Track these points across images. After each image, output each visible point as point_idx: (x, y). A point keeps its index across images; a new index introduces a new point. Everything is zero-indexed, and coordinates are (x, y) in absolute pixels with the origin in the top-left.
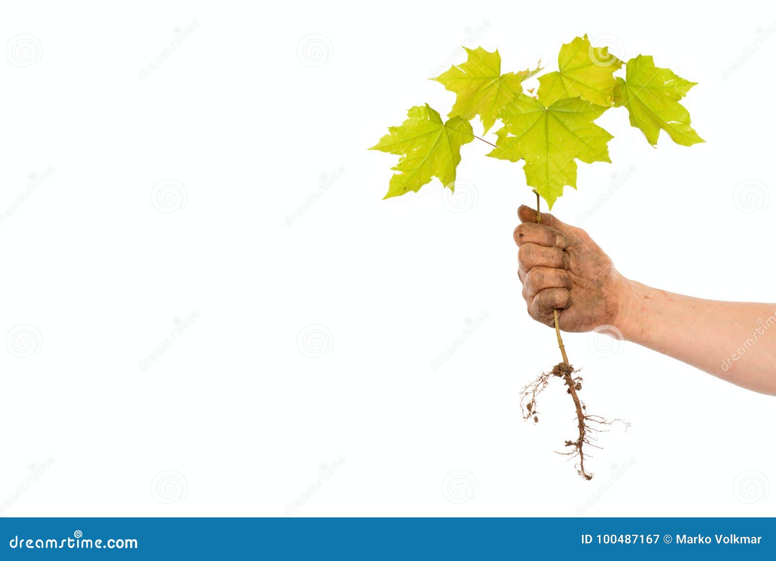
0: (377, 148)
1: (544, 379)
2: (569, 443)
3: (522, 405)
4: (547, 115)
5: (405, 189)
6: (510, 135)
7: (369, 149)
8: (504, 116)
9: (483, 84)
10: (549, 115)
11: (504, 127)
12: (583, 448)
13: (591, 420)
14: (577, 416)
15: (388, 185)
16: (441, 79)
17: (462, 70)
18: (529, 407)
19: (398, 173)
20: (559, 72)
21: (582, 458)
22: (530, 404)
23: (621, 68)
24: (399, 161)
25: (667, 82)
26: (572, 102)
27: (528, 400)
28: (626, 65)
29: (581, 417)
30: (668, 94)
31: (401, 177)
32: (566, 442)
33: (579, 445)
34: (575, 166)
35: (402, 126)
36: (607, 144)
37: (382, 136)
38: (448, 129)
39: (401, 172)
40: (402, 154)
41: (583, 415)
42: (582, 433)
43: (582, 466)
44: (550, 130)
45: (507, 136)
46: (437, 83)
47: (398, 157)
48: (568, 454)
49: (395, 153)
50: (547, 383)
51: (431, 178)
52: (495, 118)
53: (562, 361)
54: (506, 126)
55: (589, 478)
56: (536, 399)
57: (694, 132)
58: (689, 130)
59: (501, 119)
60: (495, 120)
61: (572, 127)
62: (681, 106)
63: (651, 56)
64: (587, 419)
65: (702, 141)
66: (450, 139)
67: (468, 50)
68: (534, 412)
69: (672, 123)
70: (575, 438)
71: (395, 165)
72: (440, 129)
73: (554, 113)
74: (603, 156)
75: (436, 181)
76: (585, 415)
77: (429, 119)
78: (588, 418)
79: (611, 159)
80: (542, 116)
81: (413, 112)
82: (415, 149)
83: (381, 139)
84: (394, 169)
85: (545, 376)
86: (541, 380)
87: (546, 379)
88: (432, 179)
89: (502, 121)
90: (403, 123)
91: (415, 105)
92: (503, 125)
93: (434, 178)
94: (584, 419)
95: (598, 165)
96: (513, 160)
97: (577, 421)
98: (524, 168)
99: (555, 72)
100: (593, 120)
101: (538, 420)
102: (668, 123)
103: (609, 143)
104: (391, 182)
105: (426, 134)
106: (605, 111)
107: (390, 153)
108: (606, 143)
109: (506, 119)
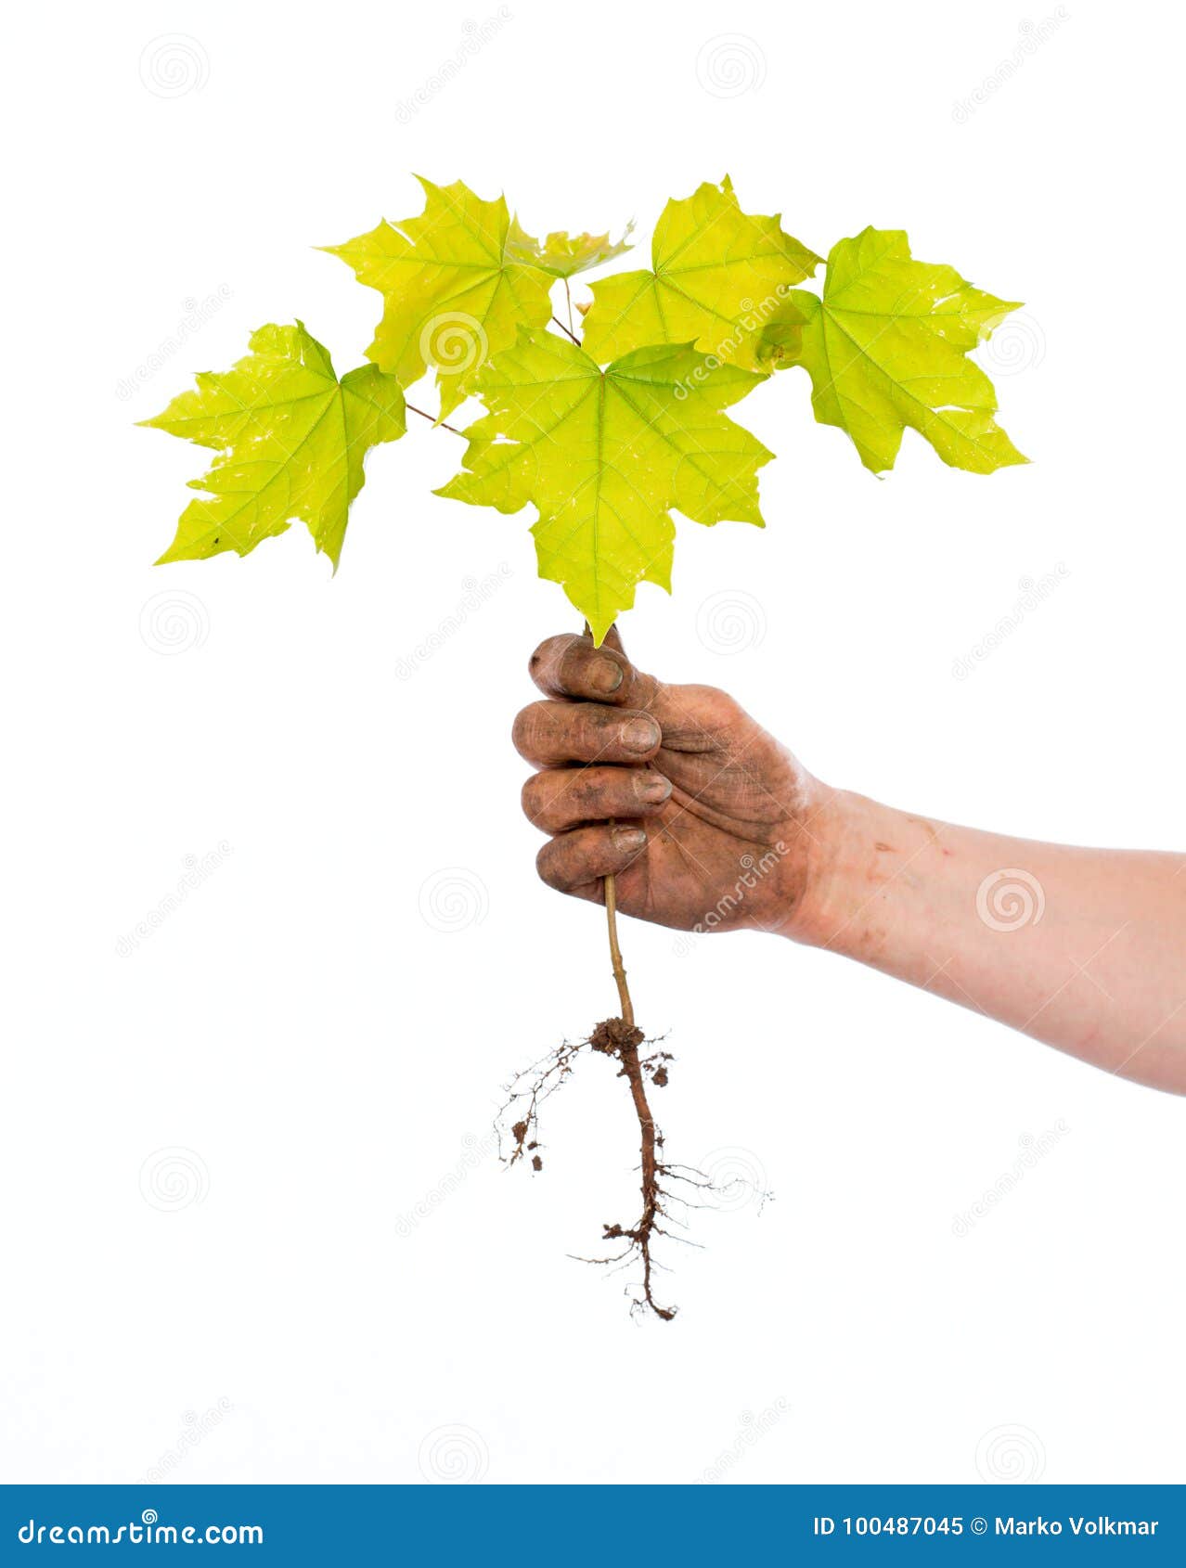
0: (158, 423)
1: (566, 1057)
2: (614, 1232)
3: (499, 1127)
4: (603, 392)
5: (217, 541)
6: (500, 439)
7: (139, 424)
8: (489, 387)
9: (455, 281)
10: (610, 390)
11: (487, 417)
12: (650, 1242)
13: (675, 1177)
14: (640, 1162)
15: (174, 526)
16: (345, 252)
17: (406, 237)
18: (520, 1131)
19: (206, 496)
20: (651, 274)
21: (648, 1269)
22: (523, 1123)
23: (812, 275)
24: (213, 466)
25: (941, 301)
26: (672, 357)
27: (517, 1114)
28: (824, 266)
29: (650, 1165)
30: (942, 333)
31: (213, 507)
32: (606, 1227)
33: (641, 1236)
34: (670, 531)
35: (232, 373)
36: (757, 474)
37: (176, 393)
38: (347, 393)
39: (215, 496)
40: (223, 448)
41: (655, 1162)
42: (652, 1208)
43: (647, 1285)
44: (609, 430)
45: (494, 442)
46: (337, 261)
47: (211, 454)
48: (606, 1261)
49: (205, 443)
50: (568, 1069)
51: (288, 521)
52: (463, 392)
53: (615, 1012)
54: (492, 414)
55: (666, 1315)
56: (540, 1111)
57: (1001, 436)
58: (989, 431)
59: (481, 396)
60: (466, 396)
61: (670, 424)
62: (974, 365)
63: (903, 232)
64: (663, 1173)
65: (1022, 460)
66: (348, 421)
67: (427, 185)
68: (533, 1146)
69: (946, 412)
70: (632, 1221)
71: (199, 476)
72: (330, 390)
73: (624, 385)
74: (745, 508)
75: (299, 534)
76: (659, 1163)
77: (302, 362)
78: (667, 1169)
79: (765, 516)
80: (588, 392)
81: (264, 338)
82: (258, 439)
83: (174, 402)
84: (195, 485)
85: (569, 1050)
86: (557, 1061)
87: (570, 1058)
88: (289, 525)
89: (481, 401)
90: (234, 366)
91: (272, 322)
92: (484, 412)
93: (294, 521)
94: (657, 1173)
95: (731, 531)
96: (505, 509)
97: (640, 1174)
98: (534, 530)
99: (642, 271)
100: (725, 407)
101: (543, 1166)
102: (936, 410)
103: (761, 473)
104: (181, 520)
105: (290, 402)
106: (757, 383)
107: (191, 440)
108: (756, 470)
109: (494, 397)
